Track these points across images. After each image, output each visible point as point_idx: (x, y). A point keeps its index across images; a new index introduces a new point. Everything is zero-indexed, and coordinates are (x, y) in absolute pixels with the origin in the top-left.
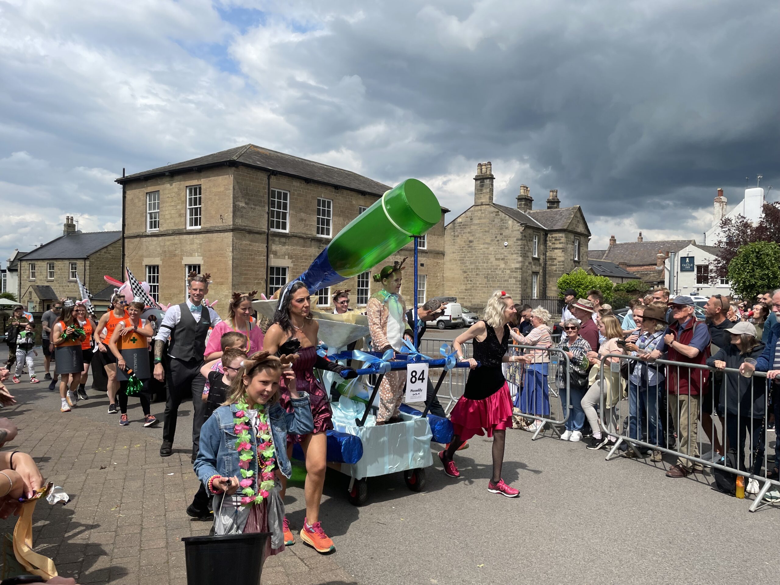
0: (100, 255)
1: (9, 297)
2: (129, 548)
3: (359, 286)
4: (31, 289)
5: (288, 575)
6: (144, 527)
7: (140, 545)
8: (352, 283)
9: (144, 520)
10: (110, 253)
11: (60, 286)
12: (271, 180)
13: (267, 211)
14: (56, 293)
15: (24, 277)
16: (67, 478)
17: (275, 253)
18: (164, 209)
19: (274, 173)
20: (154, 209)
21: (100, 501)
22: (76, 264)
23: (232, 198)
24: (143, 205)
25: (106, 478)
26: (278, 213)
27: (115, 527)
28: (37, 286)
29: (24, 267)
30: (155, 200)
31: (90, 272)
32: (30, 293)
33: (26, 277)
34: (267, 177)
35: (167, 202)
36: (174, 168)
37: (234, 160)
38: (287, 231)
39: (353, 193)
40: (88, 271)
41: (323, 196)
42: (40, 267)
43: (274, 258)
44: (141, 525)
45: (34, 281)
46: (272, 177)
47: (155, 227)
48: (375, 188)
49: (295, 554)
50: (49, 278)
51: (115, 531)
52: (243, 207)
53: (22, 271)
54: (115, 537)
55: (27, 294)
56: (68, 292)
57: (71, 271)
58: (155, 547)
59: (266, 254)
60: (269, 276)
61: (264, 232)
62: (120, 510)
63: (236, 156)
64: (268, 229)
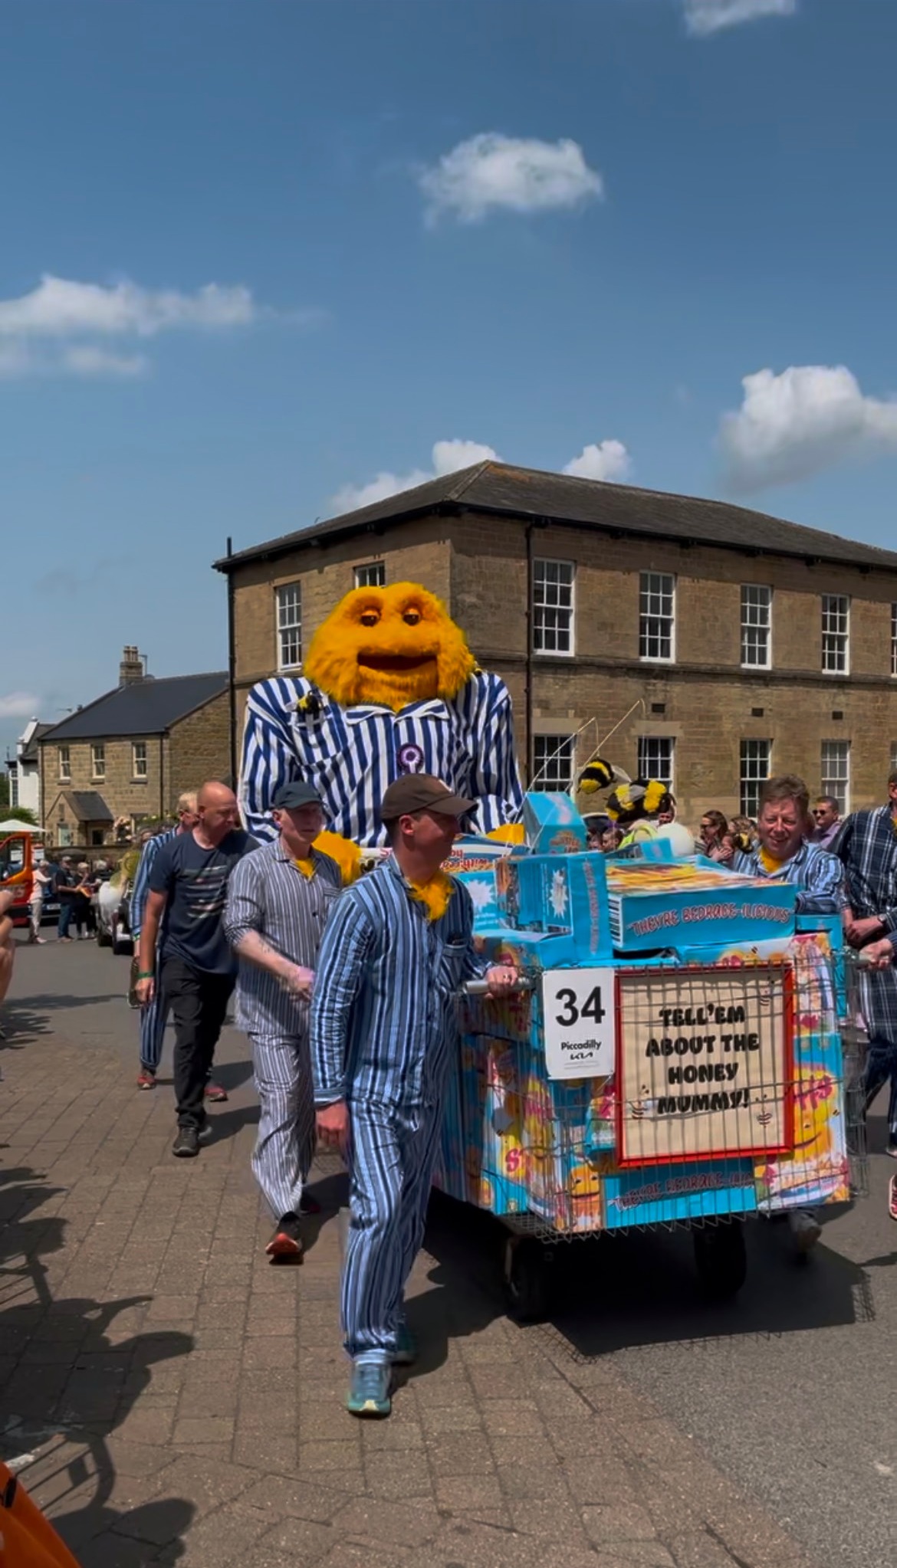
0: (188, 724)
1: (24, 816)
2: (224, 1332)
3: (743, 775)
4: (62, 800)
5: (543, 1419)
6: (255, 1290)
7: (245, 1327)
8: (728, 767)
9: (256, 1276)
10: (207, 720)
11: (116, 793)
12: (534, 540)
13: (526, 609)
14: (109, 806)
15: (50, 775)
16: (115, 1182)
17: (545, 706)
18: (310, 620)
19: (539, 522)
20: (291, 621)
21: (173, 1233)
22: (144, 745)
23: (448, 587)
24: (269, 614)
25: (187, 1185)
26: (551, 613)
27: (199, 1287)
28: (75, 793)
29: (49, 754)
30: (291, 602)
31: (171, 762)
32: (62, 807)
33: (52, 774)
34: (523, 533)
35: (316, 605)
36: (329, 530)
37: (452, 502)
38: (571, 653)
39: (725, 553)
40: (166, 759)
41: (652, 565)
42: (77, 753)
43: (543, 715)
44: (250, 1286)
45: (68, 783)
46: (536, 531)
47: (294, 661)
48: (779, 536)
49: (563, 1376)
50: (95, 777)
51: (199, 1296)
52: (473, 606)
53: (46, 764)
54: (198, 1305)
55: (56, 809)
56: (132, 803)
57: (135, 759)
58: (273, 1333)
59: (524, 708)
60: (533, 758)
61: (519, 660)
62: (210, 1253)
63: (457, 491)
64: (529, 651)
